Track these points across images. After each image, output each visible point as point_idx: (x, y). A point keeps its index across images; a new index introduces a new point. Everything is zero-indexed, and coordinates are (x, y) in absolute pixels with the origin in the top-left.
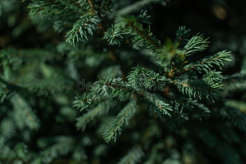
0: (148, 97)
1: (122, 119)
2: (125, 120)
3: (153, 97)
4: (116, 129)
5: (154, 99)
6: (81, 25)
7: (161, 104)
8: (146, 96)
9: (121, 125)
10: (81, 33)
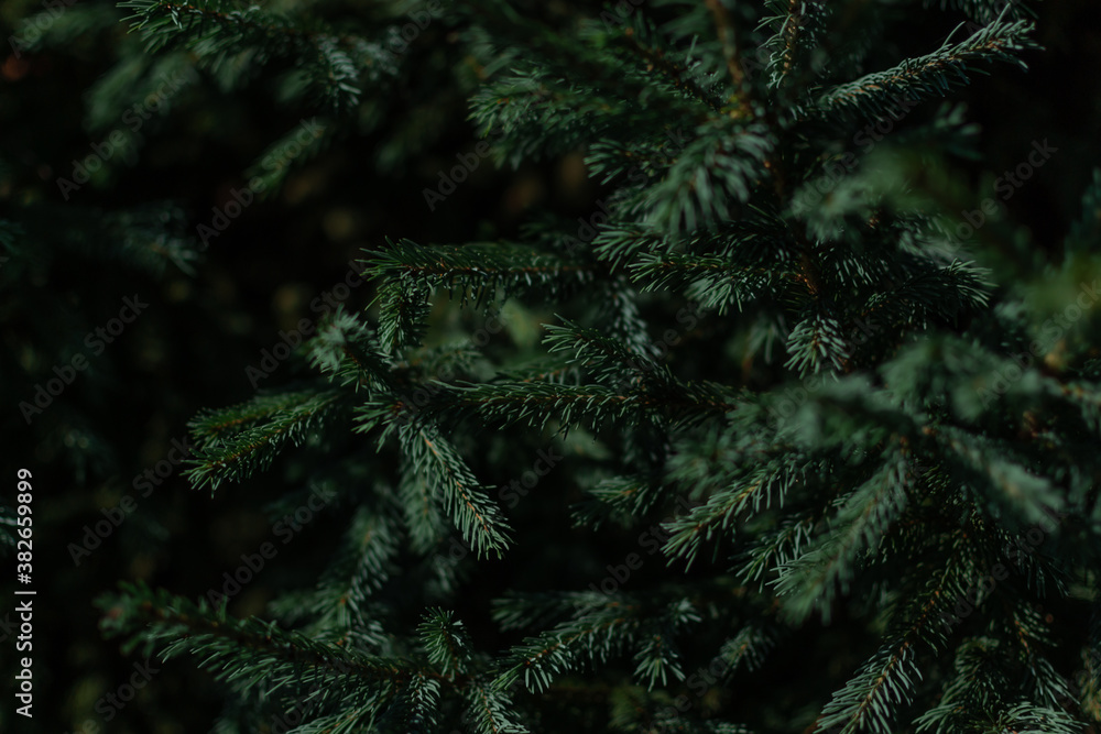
0: (957, 446)
1: (855, 532)
2: (863, 536)
3: (978, 447)
4: (830, 575)
5: (984, 458)
6: (702, 163)
7: (1014, 479)
8: (948, 445)
9: (850, 555)
10: (704, 192)
